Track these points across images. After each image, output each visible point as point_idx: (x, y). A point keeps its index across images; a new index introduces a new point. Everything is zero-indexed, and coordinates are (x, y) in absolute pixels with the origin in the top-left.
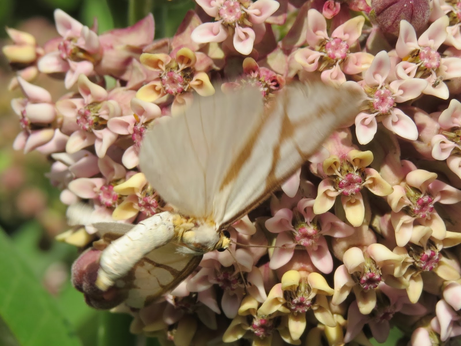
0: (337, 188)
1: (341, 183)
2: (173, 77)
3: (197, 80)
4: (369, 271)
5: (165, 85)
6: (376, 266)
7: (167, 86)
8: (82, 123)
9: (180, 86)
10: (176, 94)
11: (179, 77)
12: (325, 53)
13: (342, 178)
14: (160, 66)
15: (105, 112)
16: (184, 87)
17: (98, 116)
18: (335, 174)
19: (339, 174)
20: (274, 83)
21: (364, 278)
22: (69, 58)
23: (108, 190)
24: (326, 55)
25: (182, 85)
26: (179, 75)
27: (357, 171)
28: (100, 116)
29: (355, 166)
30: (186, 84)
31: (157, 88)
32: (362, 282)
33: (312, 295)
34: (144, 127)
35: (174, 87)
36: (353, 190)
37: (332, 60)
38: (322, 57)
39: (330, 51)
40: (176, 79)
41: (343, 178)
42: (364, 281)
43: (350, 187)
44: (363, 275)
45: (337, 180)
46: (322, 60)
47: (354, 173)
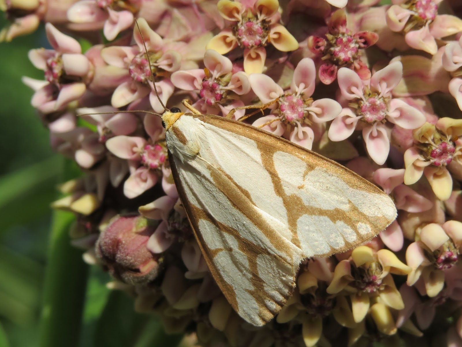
0: (429, 157)
1: (435, 152)
2: (252, 27)
3: (275, 33)
4: (447, 250)
5: (241, 36)
6: (454, 245)
7: (244, 38)
8: (136, 74)
9: (258, 38)
10: (252, 46)
11: (259, 28)
12: (416, 12)
13: (435, 147)
14: (236, 15)
15: (166, 62)
16: (263, 39)
17: (156, 67)
18: (427, 142)
19: (432, 143)
20: (363, 40)
21: (442, 258)
22: (109, 6)
23: (154, 150)
24: (416, 15)
25: (261, 37)
26: (259, 26)
27: (450, 141)
28: (159, 67)
29: (449, 135)
30: (264, 37)
31: (228, 40)
32: (439, 261)
33: (385, 274)
34: (218, 82)
35: (252, 39)
36: (445, 161)
37: (423, 20)
38: (412, 16)
39: (421, 11)
40: (255, 30)
41: (437, 147)
42: (442, 260)
43: (443, 157)
44: (442, 254)
45: (428, 149)
46: (411, 19)
47: (448, 142)
